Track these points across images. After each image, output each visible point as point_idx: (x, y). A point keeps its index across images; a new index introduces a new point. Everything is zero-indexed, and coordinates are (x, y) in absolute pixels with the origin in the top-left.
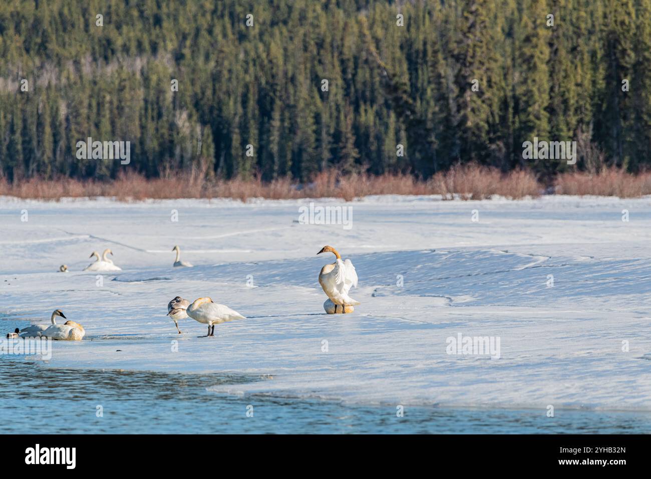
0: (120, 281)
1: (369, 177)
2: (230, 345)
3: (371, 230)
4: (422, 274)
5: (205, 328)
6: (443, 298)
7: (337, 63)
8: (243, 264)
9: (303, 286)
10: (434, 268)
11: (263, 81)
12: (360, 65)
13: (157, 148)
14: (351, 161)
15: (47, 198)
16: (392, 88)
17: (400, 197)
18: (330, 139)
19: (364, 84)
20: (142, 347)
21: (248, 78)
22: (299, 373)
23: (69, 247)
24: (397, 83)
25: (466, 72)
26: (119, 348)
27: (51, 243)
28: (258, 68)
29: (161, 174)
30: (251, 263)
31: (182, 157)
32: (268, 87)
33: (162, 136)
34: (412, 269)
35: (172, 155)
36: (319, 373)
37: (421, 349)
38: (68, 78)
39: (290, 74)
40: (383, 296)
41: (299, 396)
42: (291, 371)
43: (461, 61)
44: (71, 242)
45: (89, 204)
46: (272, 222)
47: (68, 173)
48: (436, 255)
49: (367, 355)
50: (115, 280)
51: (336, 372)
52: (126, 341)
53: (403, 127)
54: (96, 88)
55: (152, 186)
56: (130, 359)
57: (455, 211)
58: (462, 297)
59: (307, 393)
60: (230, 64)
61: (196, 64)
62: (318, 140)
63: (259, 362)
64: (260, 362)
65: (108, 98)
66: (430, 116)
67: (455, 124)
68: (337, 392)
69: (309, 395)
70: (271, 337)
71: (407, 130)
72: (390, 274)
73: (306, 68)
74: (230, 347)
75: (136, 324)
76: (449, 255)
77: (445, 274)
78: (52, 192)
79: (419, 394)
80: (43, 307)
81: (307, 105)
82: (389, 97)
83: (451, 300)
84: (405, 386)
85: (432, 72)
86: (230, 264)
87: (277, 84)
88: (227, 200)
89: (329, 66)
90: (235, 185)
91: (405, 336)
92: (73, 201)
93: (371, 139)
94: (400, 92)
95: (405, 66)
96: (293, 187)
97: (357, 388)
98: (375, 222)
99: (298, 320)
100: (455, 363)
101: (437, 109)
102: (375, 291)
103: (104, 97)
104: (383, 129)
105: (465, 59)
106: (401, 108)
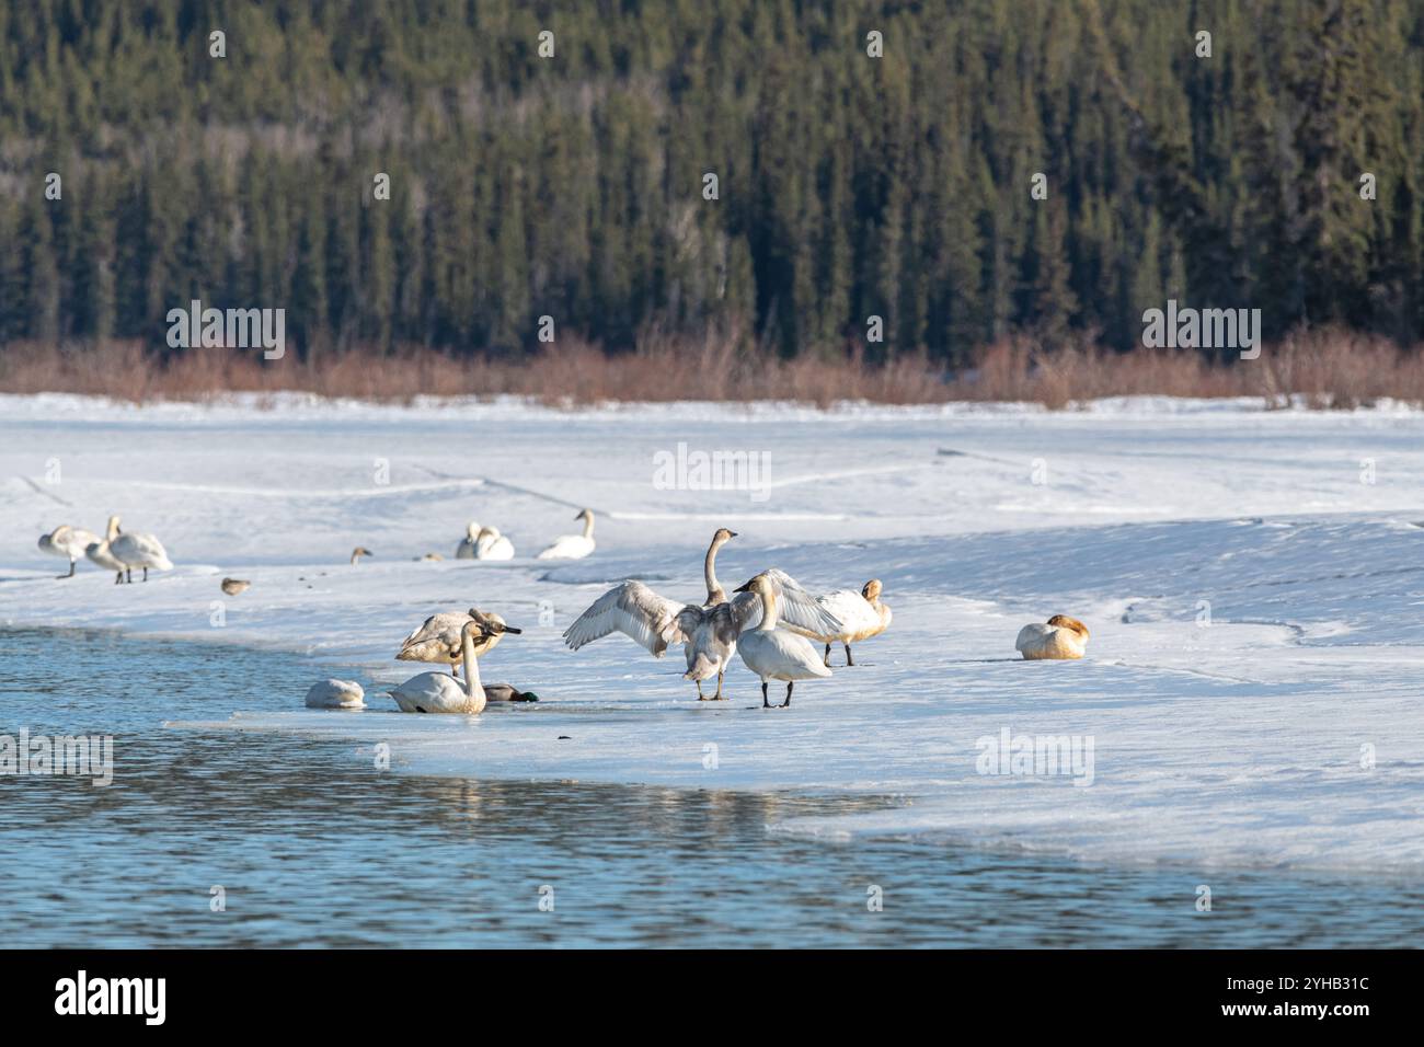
0: (557, 581)
1: (1101, 356)
2: (814, 728)
3: (1112, 474)
4: (1235, 572)
5: (755, 688)
6: (1282, 627)
7: (1031, 101)
8: (831, 546)
9: (969, 597)
10: (1261, 561)
11: (867, 140)
12: (1084, 106)
13: (628, 288)
14: (1062, 318)
15: (383, 397)
16: (1154, 157)
17: (1172, 403)
18: (1014, 270)
19: (1092, 147)
20: (615, 731)
21: (830, 131)
22: (970, 792)
23: (438, 506)
24: (1165, 146)
25: (1319, 121)
26: (564, 731)
27: (399, 496)
28: (854, 109)
29: (640, 344)
30: (849, 544)
31: (682, 306)
32: (876, 153)
33: (640, 259)
34: (1211, 562)
35: (661, 302)
36: (1014, 791)
37: (1240, 742)
38: (429, 128)
39: (925, 124)
40: (1147, 620)
41: (976, 842)
42: (950, 788)
43: (1309, 98)
44: (444, 495)
45: (478, 412)
46: (891, 453)
47: (428, 339)
48: (1263, 530)
49: (1122, 754)
50: (545, 578)
51: (1051, 790)
52: (576, 716)
53: (1178, 244)
54: (492, 152)
55: (616, 370)
56: (591, 756)
57: (1298, 433)
58: (1324, 625)
59: (992, 836)
60: (791, 99)
61: (715, 100)
62: (987, 274)
63: (877, 768)
64: (882, 766)
65: (518, 174)
66: (1238, 219)
67: (1294, 237)
68: (1060, 836)
69: (996, 841)
70: (903, 711)
71: (1186, 250)
72: (1161, 572)
73: (960, 111)
74: (811, 733)
75: (599, 679)
76: (1295, 532)
77: (1283, 573)
78: (396, 381)
79: (1244, 842)
80: (388, 637)
81: (963, 193)
82: (1148, 176)
83: (1300, 632)
84: (1209, 823)
85: (1245, 122)
86: (803, 546)
87: (895, 146)
88: (783, 405)
89: (1014, 108)
90: (803, 371)
91: (1204, 712)
92: (442, 405)
93: (1106, 271)
94: (1171, 166)
95: (1184, 109)
96: (933, 379)
97: (1102, 826)
98: (1120, 454)
99: (959, 673)
100: (1319, 772)
101: (1254, 204)
102: (1130, 609)
103: (510, 171)
104: (1132, 249)
105: (1317, 94)
106: (1174, 203)
